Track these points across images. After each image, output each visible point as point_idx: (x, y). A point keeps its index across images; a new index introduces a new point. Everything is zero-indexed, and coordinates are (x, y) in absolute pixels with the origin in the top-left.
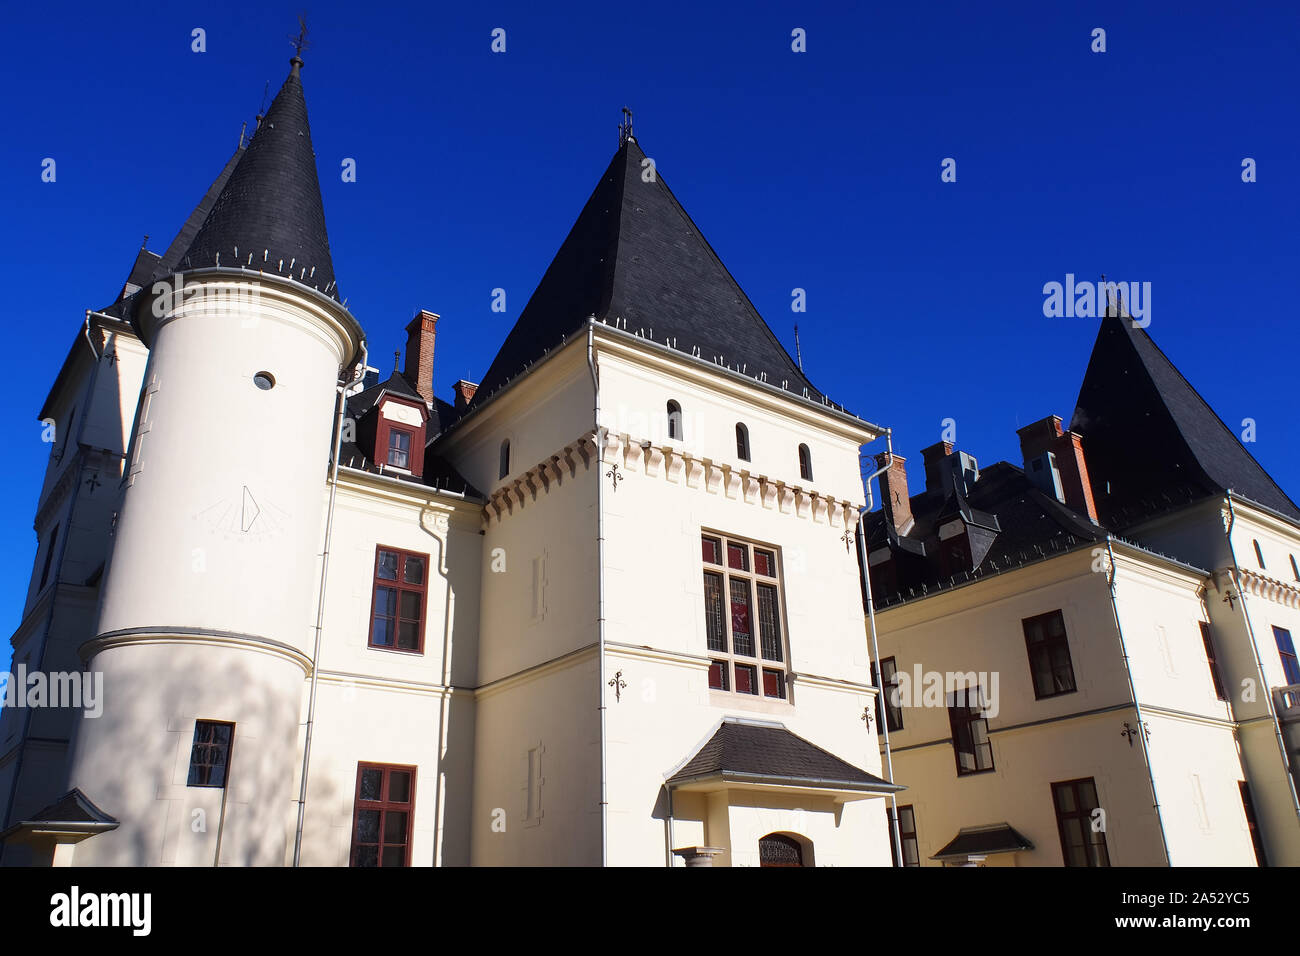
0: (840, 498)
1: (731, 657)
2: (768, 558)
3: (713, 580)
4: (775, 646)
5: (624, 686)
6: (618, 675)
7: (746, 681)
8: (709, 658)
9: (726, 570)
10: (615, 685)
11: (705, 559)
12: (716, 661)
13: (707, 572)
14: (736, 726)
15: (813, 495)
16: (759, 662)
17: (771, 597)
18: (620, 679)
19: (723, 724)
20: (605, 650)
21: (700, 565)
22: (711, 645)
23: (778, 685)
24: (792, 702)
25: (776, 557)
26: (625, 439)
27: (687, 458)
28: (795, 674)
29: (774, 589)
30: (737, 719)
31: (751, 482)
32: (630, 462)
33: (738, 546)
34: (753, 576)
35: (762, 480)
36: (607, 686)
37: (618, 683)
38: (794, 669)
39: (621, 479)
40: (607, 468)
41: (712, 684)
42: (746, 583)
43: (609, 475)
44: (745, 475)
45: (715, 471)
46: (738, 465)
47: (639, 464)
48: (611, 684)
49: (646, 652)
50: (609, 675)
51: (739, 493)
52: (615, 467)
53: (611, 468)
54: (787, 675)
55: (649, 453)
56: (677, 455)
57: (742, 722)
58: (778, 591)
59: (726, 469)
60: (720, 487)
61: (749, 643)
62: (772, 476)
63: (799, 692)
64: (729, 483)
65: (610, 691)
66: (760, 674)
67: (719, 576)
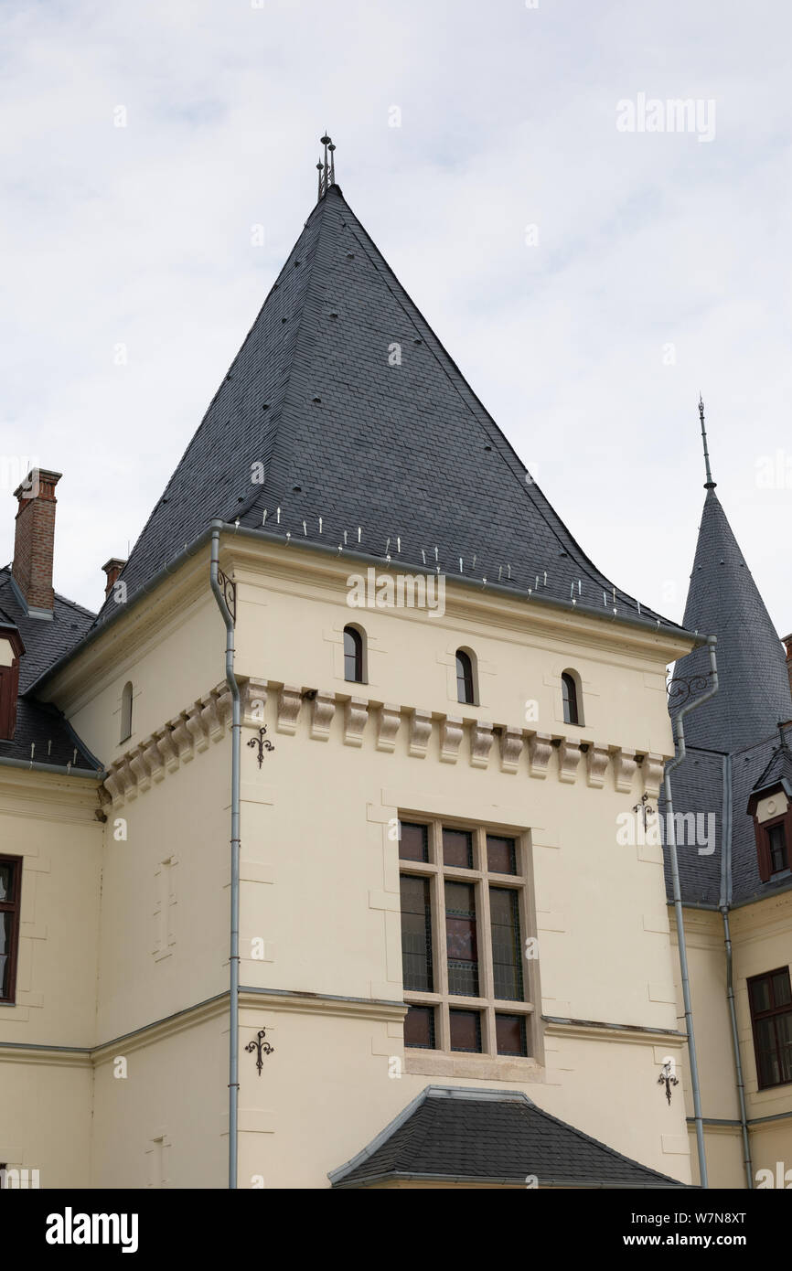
0: (629, 747)
1: (443, 998)
2: (510, 845)
3: (416, 886)
4: (516, 976)
5: (269, 1050)
6: (261, 1035)
7: (469, 1033)
8: (406, 1002)
9: (439, 868)
10: (255, 1051)
11: (401, 857)
12: (415, 1007)
13: (405, 875)
14: (442, 1101)
15: (585, 747)
16: (490, 1002)
17: (512, 901)
18: (263, 1040)
19: (427, 1098)
20: (240, 1001)
21: (393, 864)
22: (409, 984)
23: (518, 1036)
24: (541, 1063)
25: (523, 844)
26: (276, 690)
27: (375, 709)
28: (546, 1019)
29: (514, 894)
30: (449, 1091)
31: (480, 736)
32: (285, 723)
33: (462, 833)
34: (484, 875)
35: (498, 731)
36: (243, 1054)
37: (260, 1047)
38: (546, 1013)
39: (271, 749)
40: (248, 735)
41: (410, 1041)
42: (472, 886)
43: (251, 744)
44: (470, 726)
45: (419, 724)
46: (458, 712)
47: (299, 725)
48: (249, 1049)
49: (304, 1001)
50: (247, 1036)
51: (460, 754)
52: (262, 731)
53: (254, 734)
54: (535, 1021)
55: (314, 707)
56: (359, 706)
57: (457, 1095)
58: (525, 895)
59: (439, 720)
60: (429, 748)
61: (476, 975)
62: (514, 725)
63: (552, 1047)
64: (444, 740)
65: (247, 1060)
66: (491, 1022)
67: (427, 880)
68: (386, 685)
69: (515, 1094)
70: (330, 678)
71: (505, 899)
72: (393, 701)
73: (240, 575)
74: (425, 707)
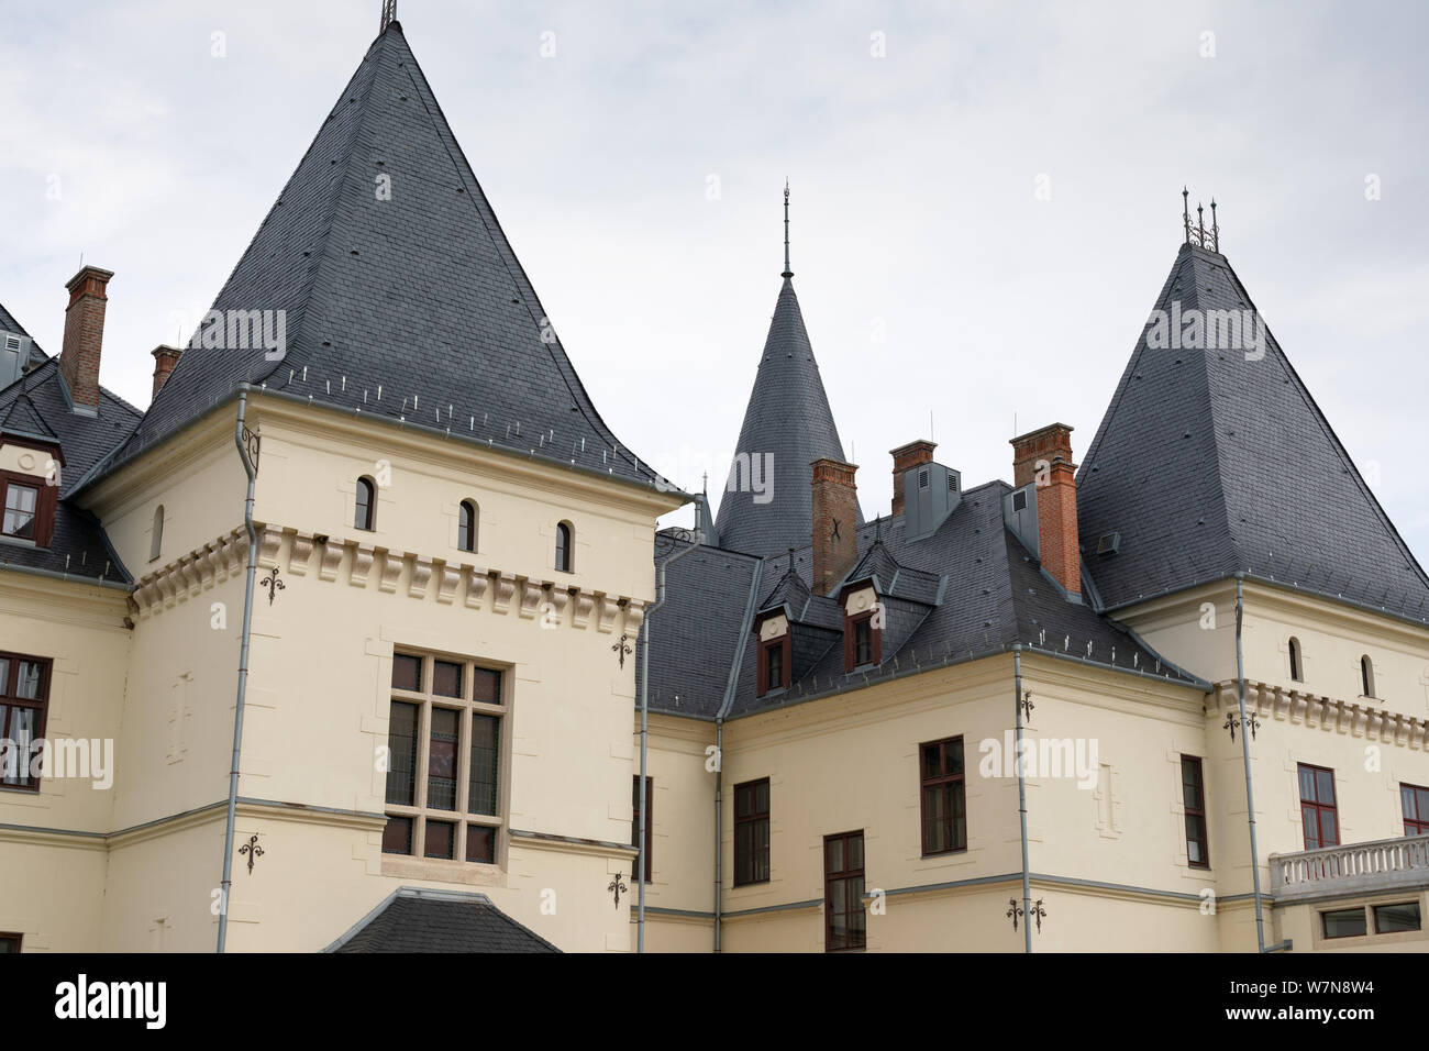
0: (614, 592)
1: (422, 811)
2: (495, 678)
3: (404, 714)
4: (489, 793)
5: (260, 853)
6: (254, 839)
7: (442, 842)
8: (387, 814)
9: (428, 697)
10: (248, 853)
11: (394, 685)
12: (394, 818)
13: (395, 702)
14: (411, 900)
15: (572, 592)
16: (463, 817)
17: (492, 728)
18: (255, 844)
19: (397, 898)
20: (236, 809)
21: (386, 692)
22: (390, 798)
23: (486, 845)
24: (504, 870)
25: (507, 678)
26: (291, 535)
27: (380, 553)
28: (512, 832)
29: (496, 720)
30: (418, 892)
31: (476, 580)
32: (297, 565)
33: (451, 666)
34: (469, 704)
35: (493, 576)
36: (236, 854)
37: (252, 849)
38: (513, 826)
39: (282, 587)
40: (261, 574)
41: (388, 847)
42: (457, 713)
43: (264, 583)
44: (467, 571)
45: (420, 569)
46: (457, 558)
47: (310, 567)
48: (242, 851)
49: (295, 811)
50: (240, 840)
51: (457, 595)
52: (275, 572)
53: (268, 574)
54: (503, 834)
55: (324, 550)
56: (365, 551)
57: (425, 896)
58: (505, 723)
59: (439, 565)
60: (428, 590)
61: (454, 791)
62: (509, 570)
63: (516, 857)
64: (443, 583)
65: (240, 861)
66: (463, 833)
67: (416, 707)
68: (392, 532)
69: (478, 896)
70: (341, 527)
71: (487, 726)
72: (397, 547)
73: (265, 430)
74: (426, 554)
